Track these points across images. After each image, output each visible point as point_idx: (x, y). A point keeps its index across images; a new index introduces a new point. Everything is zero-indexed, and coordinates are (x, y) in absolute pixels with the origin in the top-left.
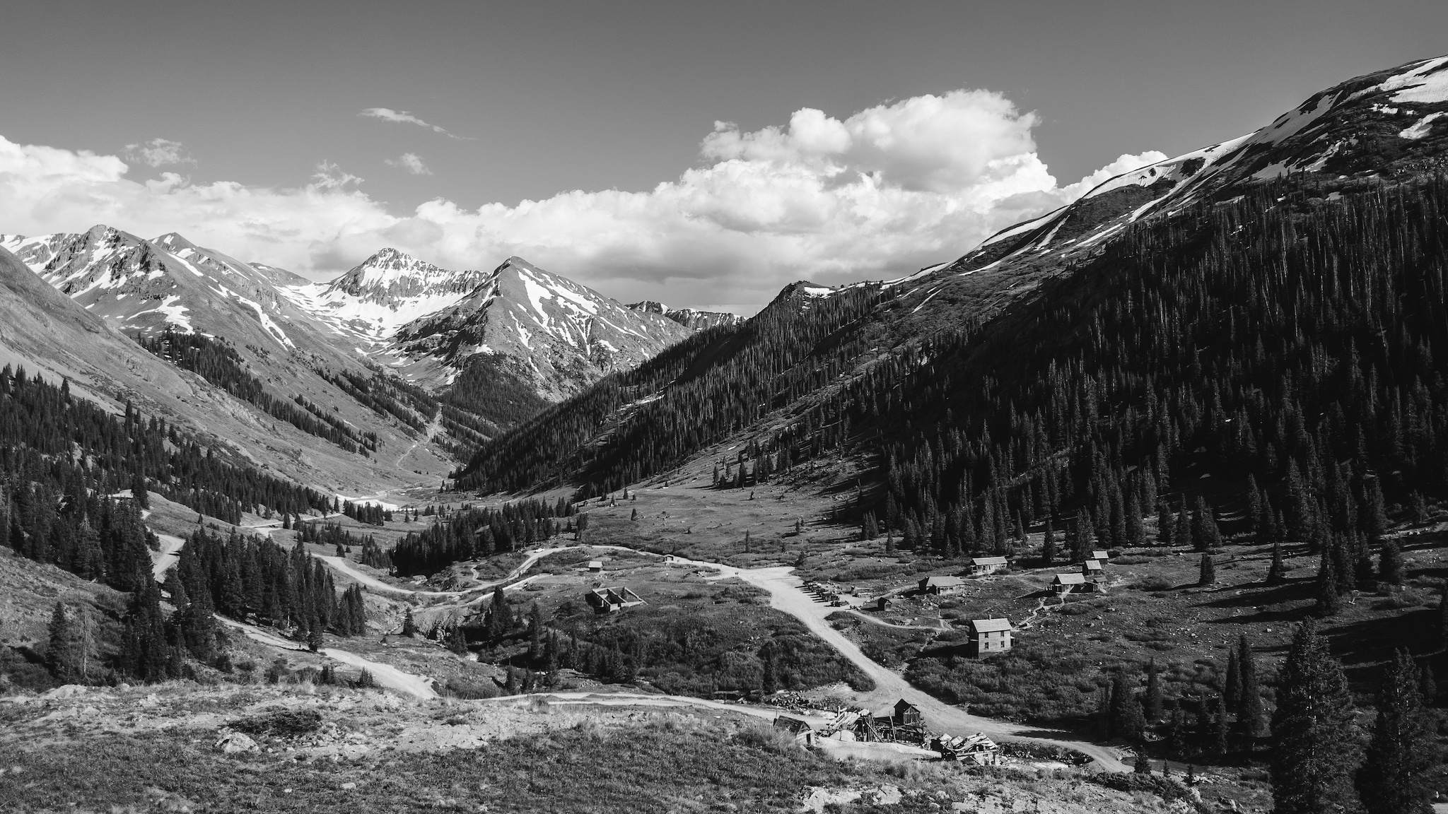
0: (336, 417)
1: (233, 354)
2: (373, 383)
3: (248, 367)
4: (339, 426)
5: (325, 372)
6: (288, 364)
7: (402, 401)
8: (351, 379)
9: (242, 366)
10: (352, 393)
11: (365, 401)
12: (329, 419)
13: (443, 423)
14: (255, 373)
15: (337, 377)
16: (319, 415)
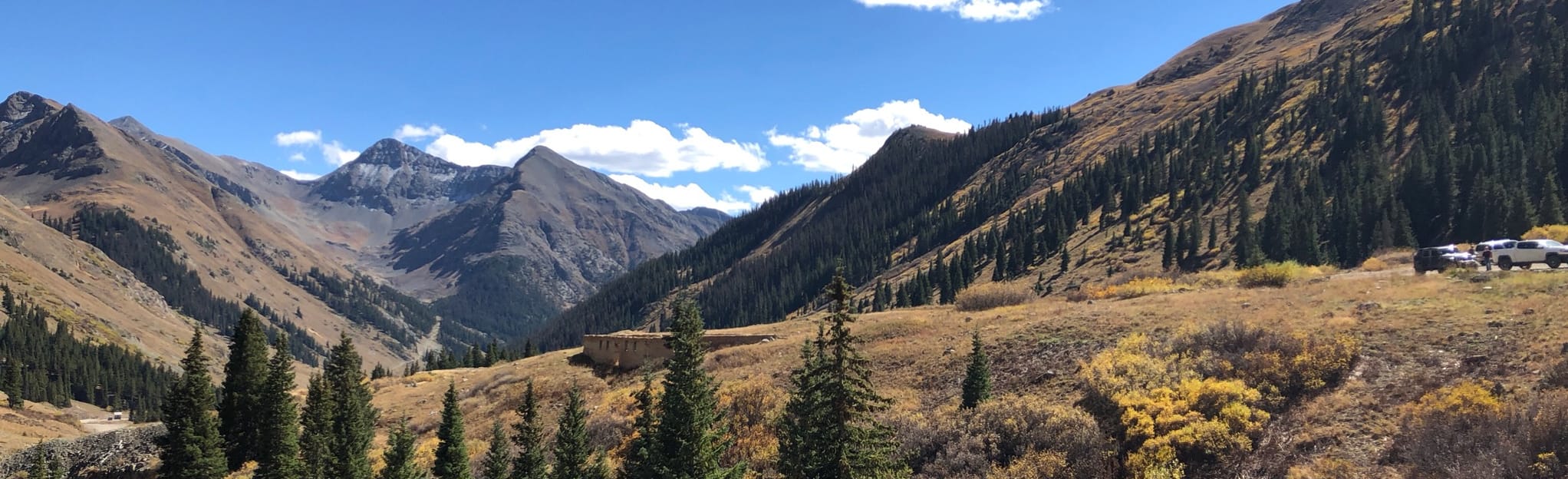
0: (298, 323)
1: (167, 239)
2: (351, 286)
3: (185, 257)
4: (302, 336)
5: (290, 270)
6: (241, 258)
7: (388, 309)
8: (322, 279)
9: (177, 256)
10: (323, 298)
11: (337, 308)
12: (288, 327)
13: (440, 339)
14: (192, 264)
15: (305, 277)
16: (274, 319)
